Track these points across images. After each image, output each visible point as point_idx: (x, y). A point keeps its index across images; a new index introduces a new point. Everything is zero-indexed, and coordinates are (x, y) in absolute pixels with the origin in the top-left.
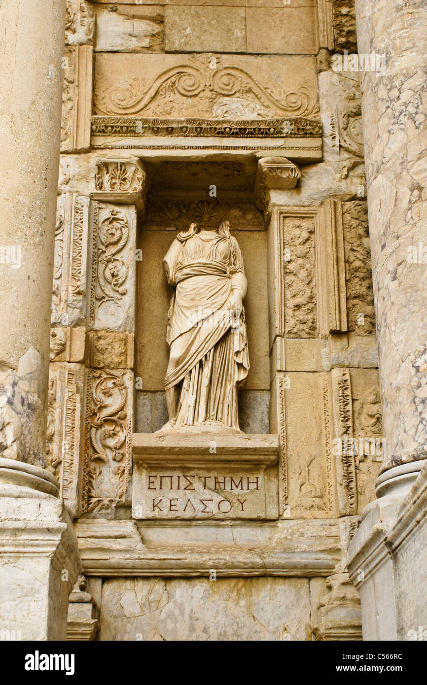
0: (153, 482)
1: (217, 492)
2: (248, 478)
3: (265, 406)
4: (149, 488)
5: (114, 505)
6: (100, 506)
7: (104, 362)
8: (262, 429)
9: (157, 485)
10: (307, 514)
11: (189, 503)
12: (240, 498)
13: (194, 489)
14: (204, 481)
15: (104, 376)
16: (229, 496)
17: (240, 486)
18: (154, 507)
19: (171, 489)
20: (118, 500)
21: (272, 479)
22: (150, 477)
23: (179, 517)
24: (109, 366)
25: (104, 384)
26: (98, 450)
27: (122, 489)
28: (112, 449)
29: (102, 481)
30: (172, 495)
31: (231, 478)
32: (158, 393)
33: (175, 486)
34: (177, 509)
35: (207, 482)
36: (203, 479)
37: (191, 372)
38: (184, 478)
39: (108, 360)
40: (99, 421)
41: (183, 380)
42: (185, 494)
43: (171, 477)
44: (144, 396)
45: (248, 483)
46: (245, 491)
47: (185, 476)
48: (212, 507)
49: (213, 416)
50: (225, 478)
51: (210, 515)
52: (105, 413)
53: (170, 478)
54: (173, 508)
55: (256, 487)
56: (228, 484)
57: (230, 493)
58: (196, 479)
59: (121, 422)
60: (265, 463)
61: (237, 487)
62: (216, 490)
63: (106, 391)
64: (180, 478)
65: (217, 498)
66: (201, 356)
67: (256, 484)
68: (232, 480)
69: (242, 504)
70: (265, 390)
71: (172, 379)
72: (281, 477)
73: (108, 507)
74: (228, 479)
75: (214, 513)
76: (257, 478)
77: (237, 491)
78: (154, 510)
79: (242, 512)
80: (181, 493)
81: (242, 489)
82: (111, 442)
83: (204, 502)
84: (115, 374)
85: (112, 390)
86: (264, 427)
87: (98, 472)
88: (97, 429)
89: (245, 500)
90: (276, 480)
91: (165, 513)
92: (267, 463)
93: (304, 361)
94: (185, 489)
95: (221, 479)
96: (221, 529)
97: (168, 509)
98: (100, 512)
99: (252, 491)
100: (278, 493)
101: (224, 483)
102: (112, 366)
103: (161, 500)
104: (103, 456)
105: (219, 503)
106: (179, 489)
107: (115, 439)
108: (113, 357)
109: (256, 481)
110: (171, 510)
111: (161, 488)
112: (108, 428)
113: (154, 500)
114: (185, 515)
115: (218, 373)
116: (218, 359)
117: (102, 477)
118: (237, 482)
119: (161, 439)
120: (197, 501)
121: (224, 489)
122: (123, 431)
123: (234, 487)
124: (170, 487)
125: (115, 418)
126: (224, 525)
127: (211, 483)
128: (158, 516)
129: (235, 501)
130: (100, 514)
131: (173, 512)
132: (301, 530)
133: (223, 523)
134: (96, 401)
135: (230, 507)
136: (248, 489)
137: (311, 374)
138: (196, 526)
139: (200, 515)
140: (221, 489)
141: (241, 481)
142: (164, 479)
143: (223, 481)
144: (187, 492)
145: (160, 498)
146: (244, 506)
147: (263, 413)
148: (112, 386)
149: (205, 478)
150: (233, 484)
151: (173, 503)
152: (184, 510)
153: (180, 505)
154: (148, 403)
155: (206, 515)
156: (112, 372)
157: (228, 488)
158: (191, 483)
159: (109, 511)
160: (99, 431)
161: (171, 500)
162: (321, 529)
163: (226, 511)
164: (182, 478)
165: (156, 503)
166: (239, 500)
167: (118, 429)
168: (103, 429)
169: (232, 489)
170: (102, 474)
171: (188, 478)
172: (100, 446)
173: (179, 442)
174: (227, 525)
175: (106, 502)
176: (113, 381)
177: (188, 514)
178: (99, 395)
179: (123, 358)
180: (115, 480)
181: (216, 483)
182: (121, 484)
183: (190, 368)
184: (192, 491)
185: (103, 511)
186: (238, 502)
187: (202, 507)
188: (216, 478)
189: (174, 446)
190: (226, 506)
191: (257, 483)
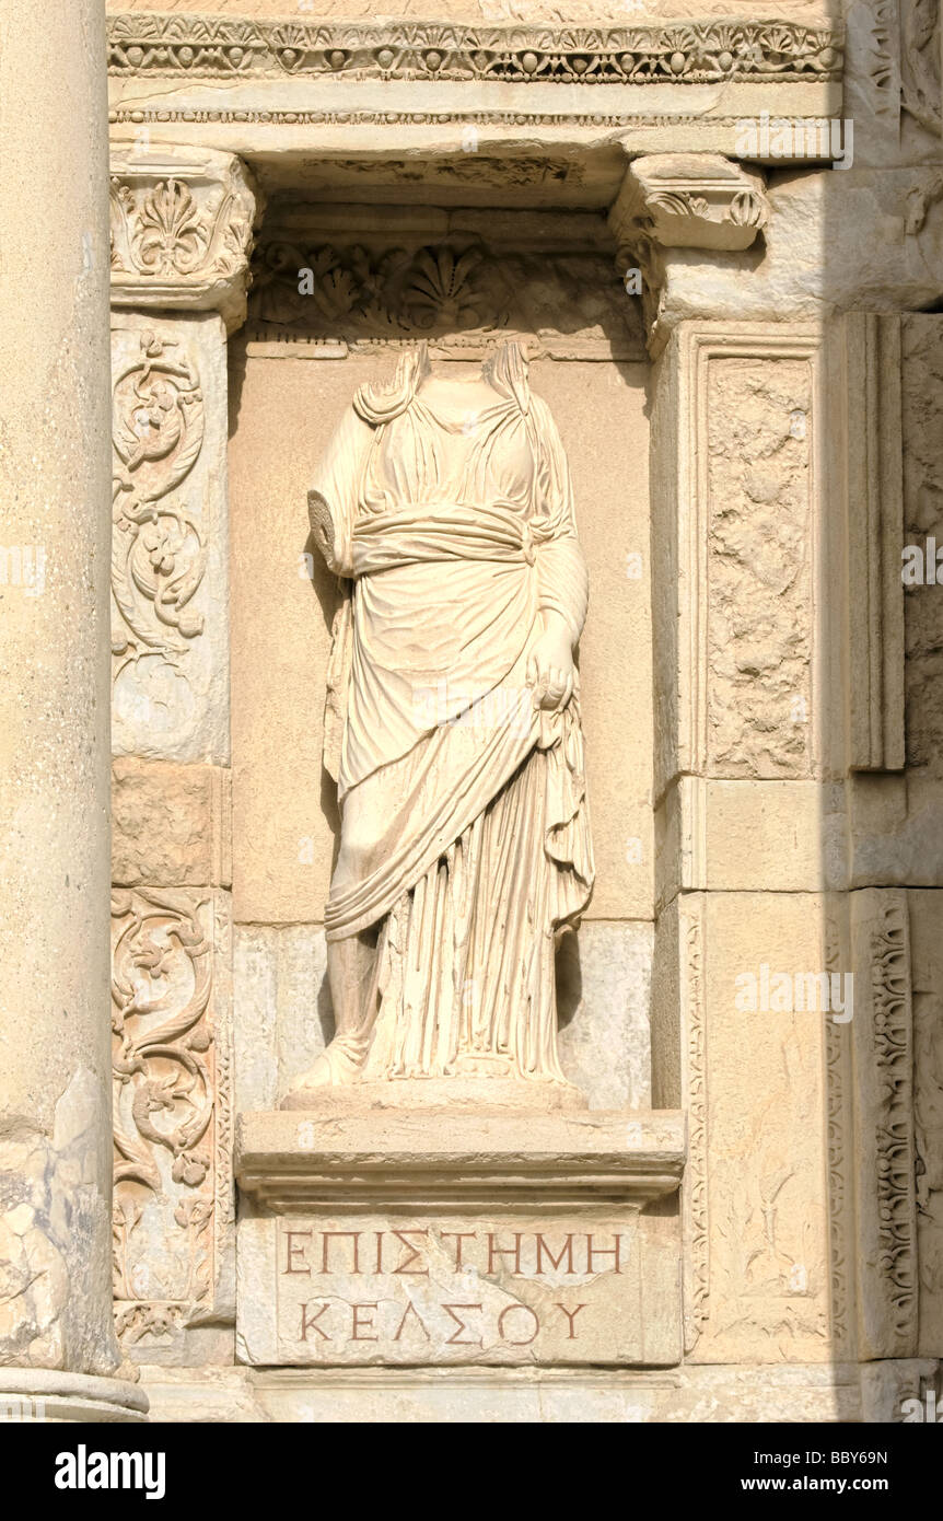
0: (301, 1252)
1: (496, 1282)
2: (589, 1236)
3: (640, 974)
4: (289, 1271)
5: (180, 1322)
6: (139, 1325)
7: (138, 866)
8: (630, 1051)
9: (314, 1259)
10: (767, 1347)
11: (410, 1316)
12: (564, 1298)
13: (426, 1273)
14: (455, 1246)
15: (142, 909)
16: (532, 1293)
17: (564, 1262)
18: (305, 1327)
19: (357, 1271)
20: (195, 1305)
21: (663, 1240)
22: (290, 1234)
23: (381, 1357)
24: (156, 878)
25: (139, 937)
26: (128, 1150)
27: (205, 1270)
28: (171, 1148)
29: (145, 1245)
30: (360, 1290)
31: (539, 1236)
32: (296, 931)
33: (368, 1263)
34: (374, 1334)
35: (463, 1250)
36: (453, 1241)
37: (411, 893)
38: (394, 1236)
39: (154, 859)
40: (130, 1060)
41: (385, 918)
42: (399, 1289)
43: (356, 1235)
44: (252, 938)
45: (590, 1252)
46: (580, 1277)
47: (396, 1233)
48: (480, 1327)
49: (479, 1034)
50: (518, 1236)
51: (473, 1351)
52: (147, 1030)
53: (352, 1238)
54: (363, 1330)
55: (613, 1263)
56: (529, 1256)
57: (535, 1283)
58: (432, 1239)
59: (200, 1057)
60: (643, 1194)
61: (556, 1265)
62: (489, 1274)
63: (149, 959)
64: (384, 1237)
65: (495, 1299)
66: (444, 844)
67: (613, 1256)
68: (540, 1242)
69: (571, 1317)
70: (641, 920)
71: (352, 913)
72: (690, 1232)
73: (165, 1328)
74: (529, 1241)
75: (487, 1345)
76: (617, 1237)
77: (555, 1277)
78: (304, 1338)
79: (572, 1342)
80: (387, 1281)
81: (570, 1271)
82: (167, 1124)
83: (456, 1311)
84: (174, 904)
85: (167, 956)
86: (636, 1043)
87: (131, 1220)
88: (124, 1082)
89: (581, 1306)
90: (672, 1243)
91: (340, 1347)
92: (650, 1194)
93: (766, 855)
94: (398, 1271)
95: (507, 1241)
96: (506, 1393)
97: (347, 1335)
98: (140, 1344)
99: (601, 1278)
100: (680, 1284)
101: (517, 1251)
102: (165, 877)
103: (326, 1306)
104: (145, 1171)
105: (502, 1316)
106: (379, 1271)
107: (179, 1115)
108: (169, 848)
109: (612, 1246)
110: (355, 1338)
111: (325, 1271)
112: (159, 1076)
113: (304, 1306)
114: (400, 1353)
115: (497, 895)
116: (495, 849)
117: (144, 1234)
118: (556, 1248)
119: (330, 1128)
120: (436, 1308)
121: (518, 1271)
122: (204, 1087)
123: (546, 1264)
124: (351, 1267)
125: (177, 1046)
126: (516, 1381)
127: (476, 1253)
128: (317, 1357)
129: (548, 1307)
130: (140, 1349)
131: (362, 1343)
132: (747, 1401)
133: (512, 1374)
134: (117, 994)
135: (533, 1326)
136: (590, 1271)
137: (786, 898)
138: (430, 1383)
139: (443, 1352)
140: (505, 1270)
141: (569, 1245)
142: (332, 1240)
143: (513, 1248)
144: (404, 1280)
145: (321, 1302)
146: (575, 1323)
147: (632, 996)
148: (167, 942)
149: (459, 1236)
150: (544, 1256)
151: (362, 1315)
152: (397, 1338)
153: (384, 1321)
154: (265, 963)
155: (461, 1353)
156: (164, 896)
157: (528, 1270)
158: (417, 1254)
159: (167, 1340)
160: (130, 1088)
161: (355, 1307)
162: (810, 1395)
163: (522, 1340)
164: (389, 1239)
165: (309, 1318)
166: (560, 1305)
167: (188, 1081)
168: (142, 1079)
169: (539, 1271)
170: (142, 1224)
171: (407, 1237)
172: (136, 1135)
173: (385, 1138)
174: (526, 1381)
175: (159, 1314)
176: (170, 926)
177: (409, 1350)
178: (124, 972)
179: (197, 850)
180: (183, 1242)
181: (492, 1252)
182: (203, 1258)
183: (408, 883)
184: (418, 1277)
185: (150, 1339)
186: (560, 1312)
187: (447, 1329)
188: (491, 1236)
189: (368, 1150)
190: (520, 1324)
191: (617, 1252)
